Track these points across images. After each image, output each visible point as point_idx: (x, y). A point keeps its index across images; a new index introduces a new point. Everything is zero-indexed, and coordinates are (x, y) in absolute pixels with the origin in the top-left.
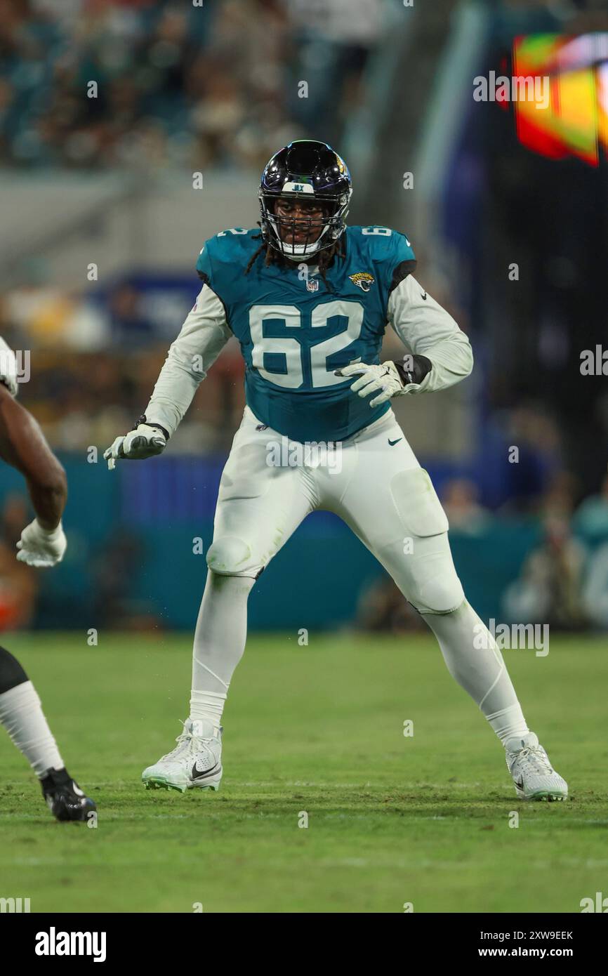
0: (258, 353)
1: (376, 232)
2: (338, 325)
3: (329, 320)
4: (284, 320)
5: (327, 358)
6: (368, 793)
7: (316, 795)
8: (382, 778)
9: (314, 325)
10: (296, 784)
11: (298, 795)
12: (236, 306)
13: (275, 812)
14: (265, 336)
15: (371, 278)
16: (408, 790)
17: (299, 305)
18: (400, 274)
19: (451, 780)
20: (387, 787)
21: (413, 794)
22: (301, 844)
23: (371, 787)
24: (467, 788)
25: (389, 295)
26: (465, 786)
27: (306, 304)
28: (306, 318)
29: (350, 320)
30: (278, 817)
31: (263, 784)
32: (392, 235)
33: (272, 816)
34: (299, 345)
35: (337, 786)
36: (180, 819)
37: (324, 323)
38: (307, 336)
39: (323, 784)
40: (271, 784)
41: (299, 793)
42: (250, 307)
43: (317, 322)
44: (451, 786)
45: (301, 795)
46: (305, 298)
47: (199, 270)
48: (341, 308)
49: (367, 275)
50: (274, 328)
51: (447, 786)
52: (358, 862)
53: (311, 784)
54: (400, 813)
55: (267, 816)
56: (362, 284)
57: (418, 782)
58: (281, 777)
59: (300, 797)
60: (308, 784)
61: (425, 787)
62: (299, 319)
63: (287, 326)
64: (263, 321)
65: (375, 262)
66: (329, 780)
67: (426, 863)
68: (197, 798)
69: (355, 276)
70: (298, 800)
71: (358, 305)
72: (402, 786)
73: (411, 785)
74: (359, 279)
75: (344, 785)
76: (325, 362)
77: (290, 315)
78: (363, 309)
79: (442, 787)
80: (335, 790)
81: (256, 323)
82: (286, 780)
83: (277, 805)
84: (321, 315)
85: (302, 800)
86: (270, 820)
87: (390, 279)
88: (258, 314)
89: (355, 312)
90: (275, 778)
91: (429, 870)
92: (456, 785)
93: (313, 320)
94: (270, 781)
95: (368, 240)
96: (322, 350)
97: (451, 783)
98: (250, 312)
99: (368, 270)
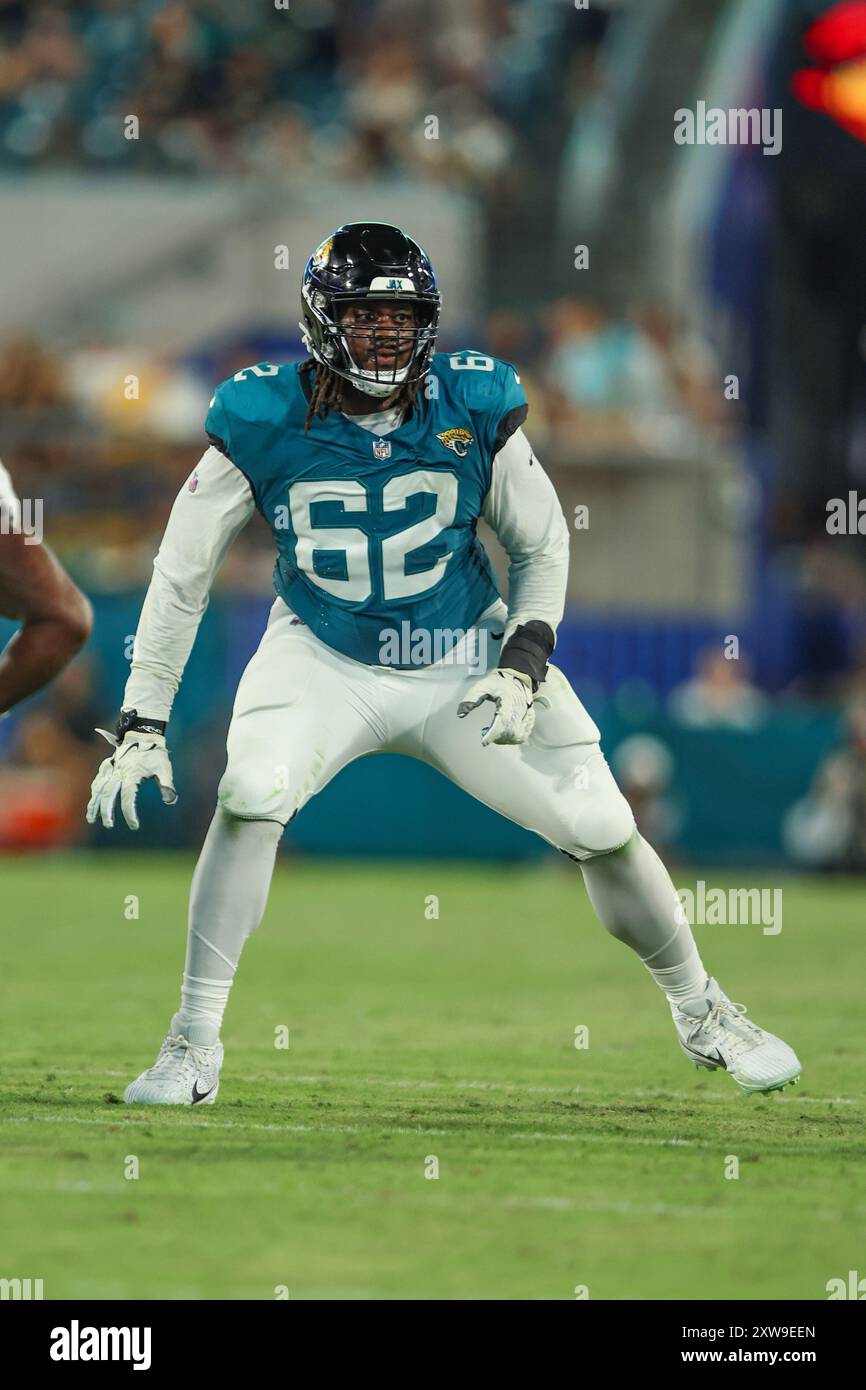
0: (305, 549)
1: (471, 364)
2: (421, 506)
3: (409, 500)
4: (342, 502)
5: (407, 555)
6: (576, 1102)
7: (501, 1102)
8: (597, 1081)
9: (387, 508)
10: (471, 1086)
11: (475, 1102)
12: (270, 483)
13: (440, 1127)
14: (315, 524)
15: (469, 436)
16: (638, 1099)
17: (362, 479)
18: (506, 428)
19: (700, 1087)
20: (605, 1094)
21: (644, 1104)
22: (476, 1173)
23: (580, 1094)
24: (722, 1099)
25: (492, 459)
26: (719, 1096)
27: (374, 478)
28: (375, 498)
29: (439, 499)
30: (443, 1132)
31: (423, 1085)
32: (496, 368)
33: (434, 1132)
34: (366, 538)
35: (531, 1090)
36: (299, 1131)
37: (402, 505)
38: (377, 524)
39: (511, 1088)
40: (434, 1085)
41: (476, 1099)
42: (291, 485)
43: (390, 504)
44: (699, 1096)
45: (478, 1102)
46: (372, 469)
47: (210, 432)
48: (426, 481)
49: (462, 432)
50: (326, 515)
51: (693, 1096)
52: (559, 1204)
53: (493, 1087)
54: (623, 1133)
55: (427, 1132)
56: (456, 445)
57: (650, 1087)
58: (449, 1074)
59: (477, 1105)
60: (489, 1087)
61: (661, 1096)
62: (364, 500)
63: (347, 510)
64: (311, 504)
65: (473, 412)
66: (520, 1081)
67: (659, 1207)
68: (325, 1102)
69: (446, 434)
70: (474, 1109)
71: (451, 476)
72: (628, 1093)
73: (640, 1093)
74: (449, 437)
75: (541, 1089)
76: (403, 561)
77: (351, 494)
78: (456, 482)
79: (686, 1096)
80: (529, 1097)
81: (299, 508)
82: (457, 1078)
83: (443, 1115)
84: (396, 494)
85: (478, 1109)
86: (432, 1137)
87: (494, 434)
88: (304, 494)
89: (446, 488)
90: (441, 1077)
91: (663, 1218)
92: (707, 1095)
93: (386, 501)
94: (433, 1080)
95: (461, 379)
96: (397, 545)
97: (699, 1092)
98: (290, 492)
99: (464, 425)
